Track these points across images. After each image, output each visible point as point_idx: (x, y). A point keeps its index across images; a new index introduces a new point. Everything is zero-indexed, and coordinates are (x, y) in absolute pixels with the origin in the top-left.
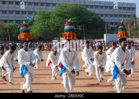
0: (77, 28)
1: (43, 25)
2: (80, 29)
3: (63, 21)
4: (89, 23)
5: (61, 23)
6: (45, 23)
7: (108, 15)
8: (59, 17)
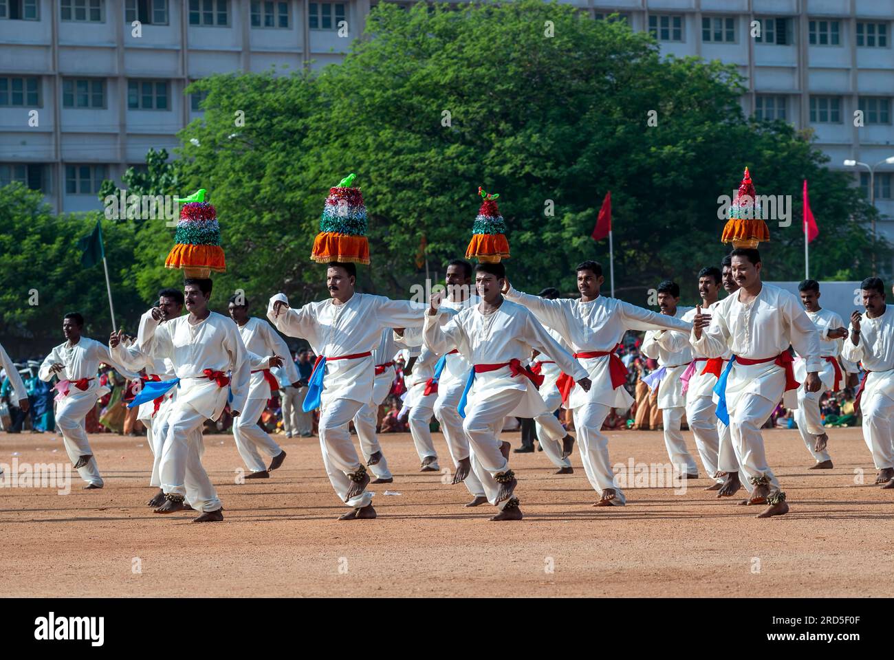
0: (548, 236)
1: (246, 201)
2: (576, 242)
3: (412, 170)
4: (657, 179)
5: (398, 186)
6: (257, 190)
7: (836, 100)
8: (386, 134)
